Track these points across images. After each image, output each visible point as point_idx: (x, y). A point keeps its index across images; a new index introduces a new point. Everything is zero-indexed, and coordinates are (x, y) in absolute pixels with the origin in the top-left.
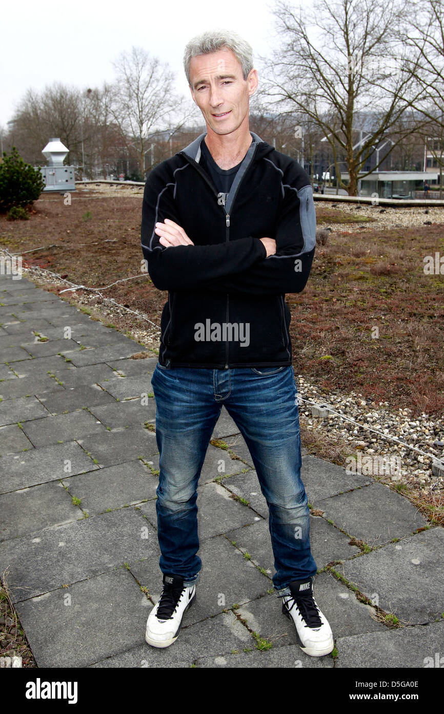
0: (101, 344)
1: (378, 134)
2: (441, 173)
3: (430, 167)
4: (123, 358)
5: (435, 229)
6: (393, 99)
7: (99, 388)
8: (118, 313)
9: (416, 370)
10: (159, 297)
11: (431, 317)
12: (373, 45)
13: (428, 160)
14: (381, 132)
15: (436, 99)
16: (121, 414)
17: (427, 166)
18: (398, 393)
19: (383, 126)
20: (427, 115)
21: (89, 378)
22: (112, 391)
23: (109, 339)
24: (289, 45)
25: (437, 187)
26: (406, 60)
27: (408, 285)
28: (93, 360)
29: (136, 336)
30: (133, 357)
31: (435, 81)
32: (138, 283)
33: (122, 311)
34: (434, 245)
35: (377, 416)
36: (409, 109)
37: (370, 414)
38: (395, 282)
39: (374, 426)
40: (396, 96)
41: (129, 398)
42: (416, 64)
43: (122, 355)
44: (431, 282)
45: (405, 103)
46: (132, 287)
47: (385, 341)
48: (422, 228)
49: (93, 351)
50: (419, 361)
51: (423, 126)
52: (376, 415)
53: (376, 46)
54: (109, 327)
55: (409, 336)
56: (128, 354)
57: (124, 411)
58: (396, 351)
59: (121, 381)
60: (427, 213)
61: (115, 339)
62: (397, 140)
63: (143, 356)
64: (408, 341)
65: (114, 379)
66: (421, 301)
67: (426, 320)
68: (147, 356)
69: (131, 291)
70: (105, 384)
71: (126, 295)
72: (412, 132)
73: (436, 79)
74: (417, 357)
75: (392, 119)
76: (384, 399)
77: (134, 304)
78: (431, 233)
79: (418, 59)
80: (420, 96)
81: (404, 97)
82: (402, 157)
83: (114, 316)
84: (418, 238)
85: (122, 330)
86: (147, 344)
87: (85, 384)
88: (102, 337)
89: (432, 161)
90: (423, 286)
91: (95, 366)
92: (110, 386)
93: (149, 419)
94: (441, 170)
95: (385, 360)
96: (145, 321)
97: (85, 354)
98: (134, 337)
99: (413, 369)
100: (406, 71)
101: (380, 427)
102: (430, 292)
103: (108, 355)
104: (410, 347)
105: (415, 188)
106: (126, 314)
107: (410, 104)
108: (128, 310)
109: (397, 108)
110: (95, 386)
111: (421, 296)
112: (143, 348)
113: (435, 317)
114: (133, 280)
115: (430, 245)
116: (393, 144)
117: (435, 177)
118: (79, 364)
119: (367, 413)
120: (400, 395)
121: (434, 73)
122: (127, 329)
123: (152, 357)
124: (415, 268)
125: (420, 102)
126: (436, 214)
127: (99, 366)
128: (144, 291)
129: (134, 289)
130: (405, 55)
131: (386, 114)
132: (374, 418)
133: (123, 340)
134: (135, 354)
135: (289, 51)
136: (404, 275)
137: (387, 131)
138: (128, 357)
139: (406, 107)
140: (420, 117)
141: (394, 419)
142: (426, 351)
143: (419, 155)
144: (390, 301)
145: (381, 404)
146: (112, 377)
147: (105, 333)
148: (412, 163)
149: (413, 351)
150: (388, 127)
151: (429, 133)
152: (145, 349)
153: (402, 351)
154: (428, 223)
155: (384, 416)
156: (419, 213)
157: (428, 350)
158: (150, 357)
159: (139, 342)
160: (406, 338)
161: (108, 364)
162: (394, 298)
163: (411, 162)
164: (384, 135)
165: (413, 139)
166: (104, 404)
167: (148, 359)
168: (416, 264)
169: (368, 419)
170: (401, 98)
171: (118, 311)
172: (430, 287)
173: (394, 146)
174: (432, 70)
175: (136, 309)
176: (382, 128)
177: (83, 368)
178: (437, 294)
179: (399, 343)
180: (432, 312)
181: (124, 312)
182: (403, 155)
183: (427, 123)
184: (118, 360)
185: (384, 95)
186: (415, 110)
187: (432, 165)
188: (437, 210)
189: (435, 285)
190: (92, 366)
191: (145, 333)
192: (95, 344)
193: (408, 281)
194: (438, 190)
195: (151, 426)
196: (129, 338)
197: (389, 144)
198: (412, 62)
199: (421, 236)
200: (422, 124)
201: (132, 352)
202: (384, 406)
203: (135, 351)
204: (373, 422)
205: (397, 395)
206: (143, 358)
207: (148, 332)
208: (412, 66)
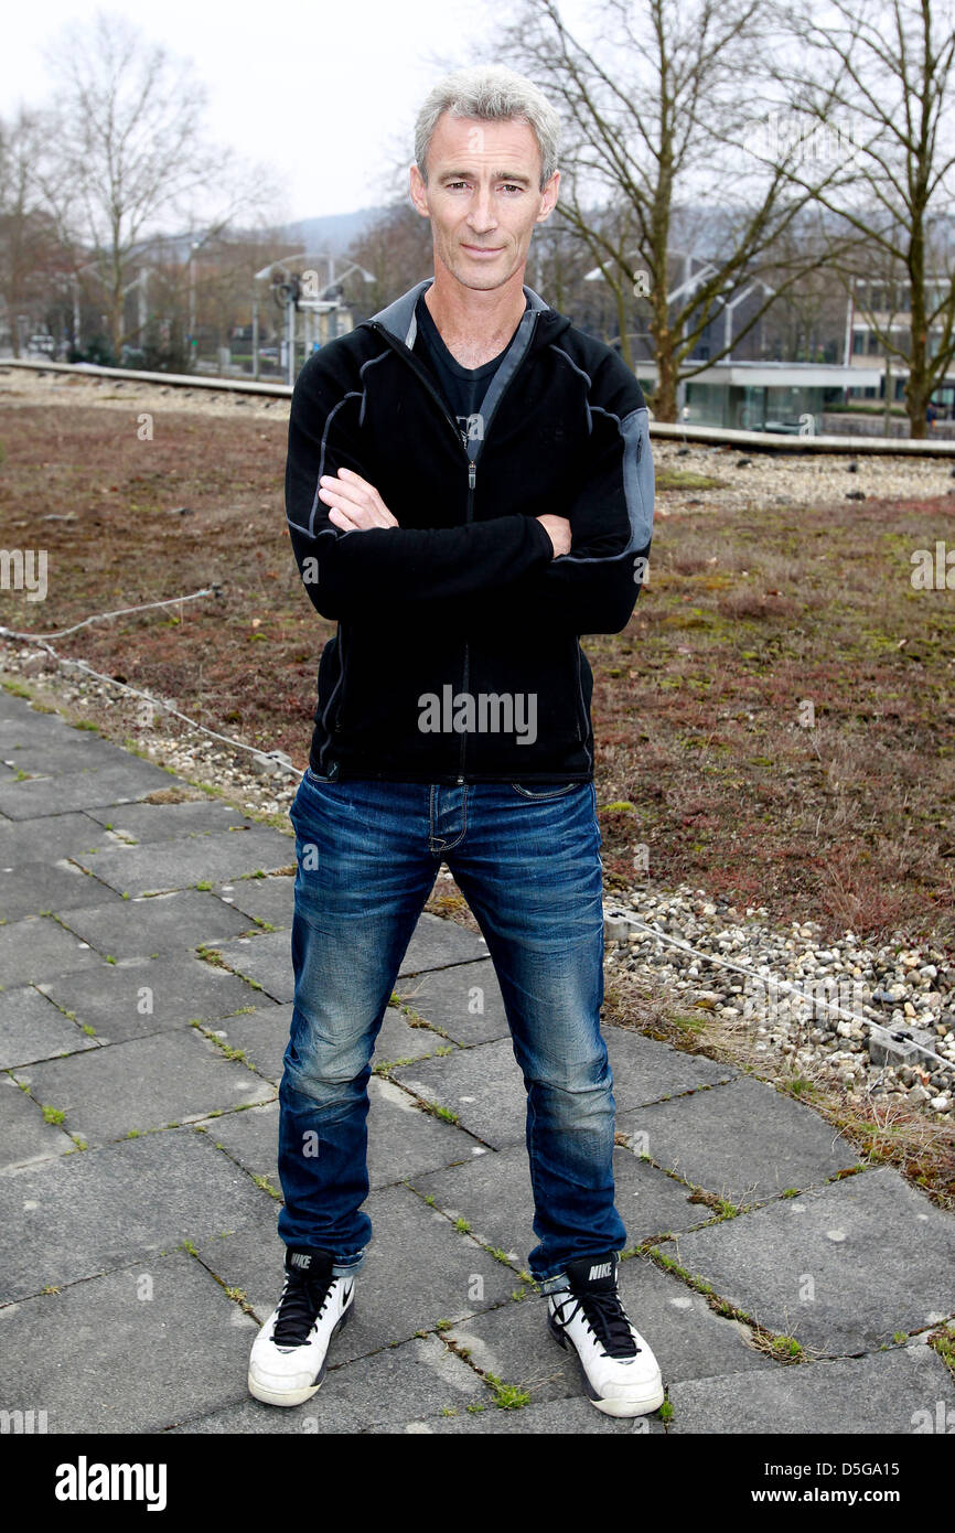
0: (66, 769)
1: (731, 266)
2: (888, 371)
3: (861, 353)
4: (126, 800)
5: (875, 511)
6: (772, 179)
7: (77, 870)
8: (98, 696)
9: (831, 837)
10: (201, 659)
11: (865, 718)
12: (725, 40)
13: (857, 338)
14: (740, 261)
15: (879, 184)
16: (138, 928)
17: (854, 351)
18: (791, 888)
19: (745, 246)
20: (857, 224)
21: (48, 845)
22: (108, 876)
23: (85, 756)
24: (511, 30)
25: (876, 405)
26: (806, 83)
27: (809, 644)
28: (52, 806)
29: (152, 750)
30: (150, 800)
31: (877, 138)
32: (143, 625)
33: (108, 691)
34: (873, 550)
35: (743, 939)
36: (812, 205)
37: (725, 934)
38: (778, 636)
39: (737, 960)
40: (779, 172)
41: (152, 892)
42: (832, 94)
43: (122, 793)
44: (864, 638)
45: (802, 192)
46: (128, 634)
47: (757, 772)
48: (843, 507)
49: (51, 785)
50: (838, 815)
51: (845, 250)
52: (739, 935)
53: (732, 44)
54: (81, 727)
55: (813, 760)
56: (136, 791)
57: (143, 922)
58: (783, 794)
59: (127, 853)
60: (853, 470)
61: (100, 757)
62: (778, 283)
63: (175, 796)
64: (812, 772)
65: (109, 849)
66: (841, 682)
67: (853, 723)
68: (184, 797)
69: (128, 644)
70: (88, 860)
71: (115, 653)
72: (819, 265)
73: (881, 134)
74: (834, 808)
75: (769, 231)
76: (757, 901)
77: (137, 676)
78: (865, 520)
79: (837, 82)
80: (840, 176)
81: (799, 175)
82: (790, 327)
83: (90, 702)
84: (833, 532)
85: (116, 736)
86: (181, 771)
87: (40, 859)
88: (68, 751)
89: (866, 339)
90: (846, 646)
91: (59, 819)
92: (102, 864)
93: (205, 939)
94: (888, 362)
95: (759, 815)
96: (171, 715)
97: (29, 791)
98: (146, 751)
99: (823, 834)
100: (805, 111)
101: (749, 960)
102: (862, 660)
103: (87, 793)
104: (817, 785)
105: (822, 404)
106: (122, 698)
107: (814, 194)
108: (124, 688)
109: (780, 202)
110: (64, 864)
111: (841, 669)
112: (171, 778)
113: (875, 718)
114: (130, 617)
115: (862, 549)
116: (769, 292)
117: (873, 380)
118: (17, 814)
119: (719, 932)
120: (795, 893)
121: (875, 119)
122: (127, 733)
123: (197, 799)
124: (827, 603)
125: (840, 189)
126: (876, 473)
127: (69, 819)
128: (160, 643)
129: (135, 637)
130: (805, 71)
131: (753, 217)
132: (735, 942)
133: (119, 759)
134: (154, 793)
135: (512, 46)
136: (800, 618)
137: (755, 259)
138: (138, 798)
139: (804, 200)
140: (839, 228)
141: (781, 946)
142: (855, 794)
143: (832, 323)
144: (766, 680)
145: (750, 911)
146: (102, 845)
147: (73, 743)
148: (816, 343)
149: (824, 794)
150: (759, 250)
151: (860, 269)
152: (175, 780)
153: (796, 794)
154: (858, 496)
155: (759, 939)
156: (834, 470)
157: (859, 792)
158: (192, 800)
159: (162, 765)
160: (807, 765)
161: (91, 813)
162: (776, 674)
163: (812, 338)
164: (749, 269)
165: (820, 283)
166: (94, 906)
167: (187, 803)
168: (829, 595)
169: (722, 944)
170: (791, 179)
171: (100, 691)
172: (862, 648)
173: (773, 299)
174: (870, 108)
175: (144, 686)
176: (743, 251)
177: (29, 823)
178: (879, 666)
179: (791, 775)
180: (867, 706)
181: (114, 694)
182: (793, 320)
183: (855, 243)
184: (113, 806)
185: (750, 170)
186: (825, 209)
187: (866, 348)
188: (878, 463)
189: (875, 644)
190: (50, 820)
191: (174, 745)
192: (50, 767)
193: (811, 633)
194: (880, 413)
195: (213, 954)
196: (136, 754)
197: (759, 292)
198: (820, 89)
199: (839, 527)
200: (841, 245)
201: (148, 787)
202: (758, 916)
203: (155, 786)
204: (733, 951)
205: (786, 893)
206: (177, 802)
207: (180, 743)
208: (820, 99)
